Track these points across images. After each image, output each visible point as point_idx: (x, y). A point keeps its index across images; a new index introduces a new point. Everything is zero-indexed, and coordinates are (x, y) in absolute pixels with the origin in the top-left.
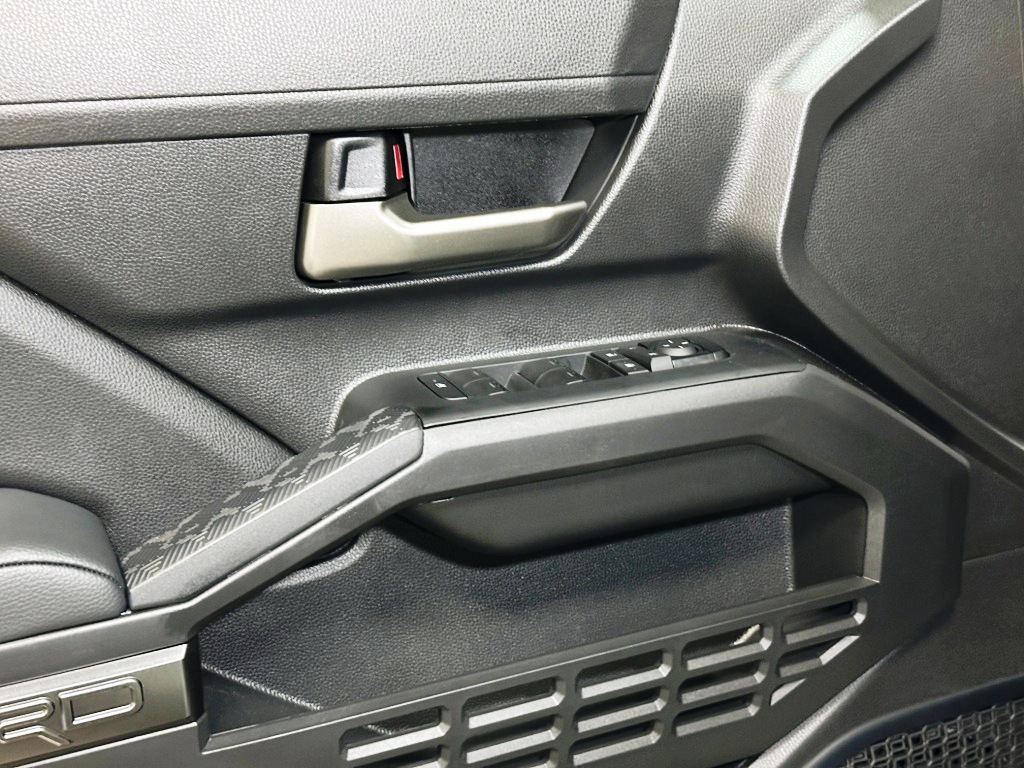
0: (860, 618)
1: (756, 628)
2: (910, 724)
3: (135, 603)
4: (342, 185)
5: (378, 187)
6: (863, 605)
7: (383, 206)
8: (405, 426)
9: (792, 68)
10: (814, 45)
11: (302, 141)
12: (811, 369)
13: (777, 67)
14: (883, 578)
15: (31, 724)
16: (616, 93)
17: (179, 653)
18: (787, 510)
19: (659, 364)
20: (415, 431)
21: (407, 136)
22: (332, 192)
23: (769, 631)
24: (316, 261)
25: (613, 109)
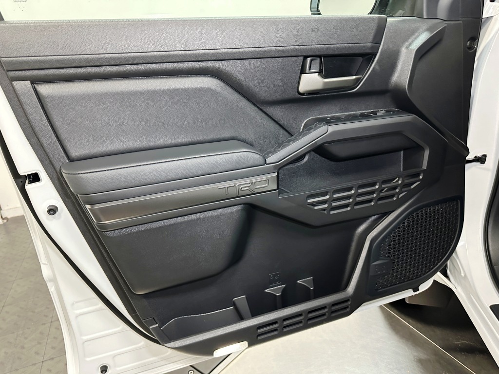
0: (421, 177)
1: (398, 179)
2: (428, 205)
3: (267, 162)
4: (310, 69)
5: (317, 70)
6: (422, 174)
7: (318, 75)
8: (324, 125)
9: (411, 44)
10: (415, 39)
11: (302, 58)
12: (414, 115)
13: (407, 44)
14: (427, 167)
15: (245, 187)
16: (372, 47)
17: (276, 174)
18: (402, 152)
19: (378, 114)
20: (326, 126)
21: (322, 58)
22: (307, 71)
23: (401, 179)
24: (302, 89)
25: (371, 51)
